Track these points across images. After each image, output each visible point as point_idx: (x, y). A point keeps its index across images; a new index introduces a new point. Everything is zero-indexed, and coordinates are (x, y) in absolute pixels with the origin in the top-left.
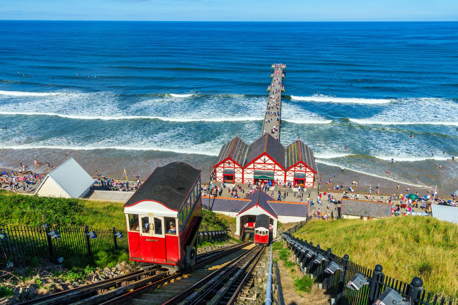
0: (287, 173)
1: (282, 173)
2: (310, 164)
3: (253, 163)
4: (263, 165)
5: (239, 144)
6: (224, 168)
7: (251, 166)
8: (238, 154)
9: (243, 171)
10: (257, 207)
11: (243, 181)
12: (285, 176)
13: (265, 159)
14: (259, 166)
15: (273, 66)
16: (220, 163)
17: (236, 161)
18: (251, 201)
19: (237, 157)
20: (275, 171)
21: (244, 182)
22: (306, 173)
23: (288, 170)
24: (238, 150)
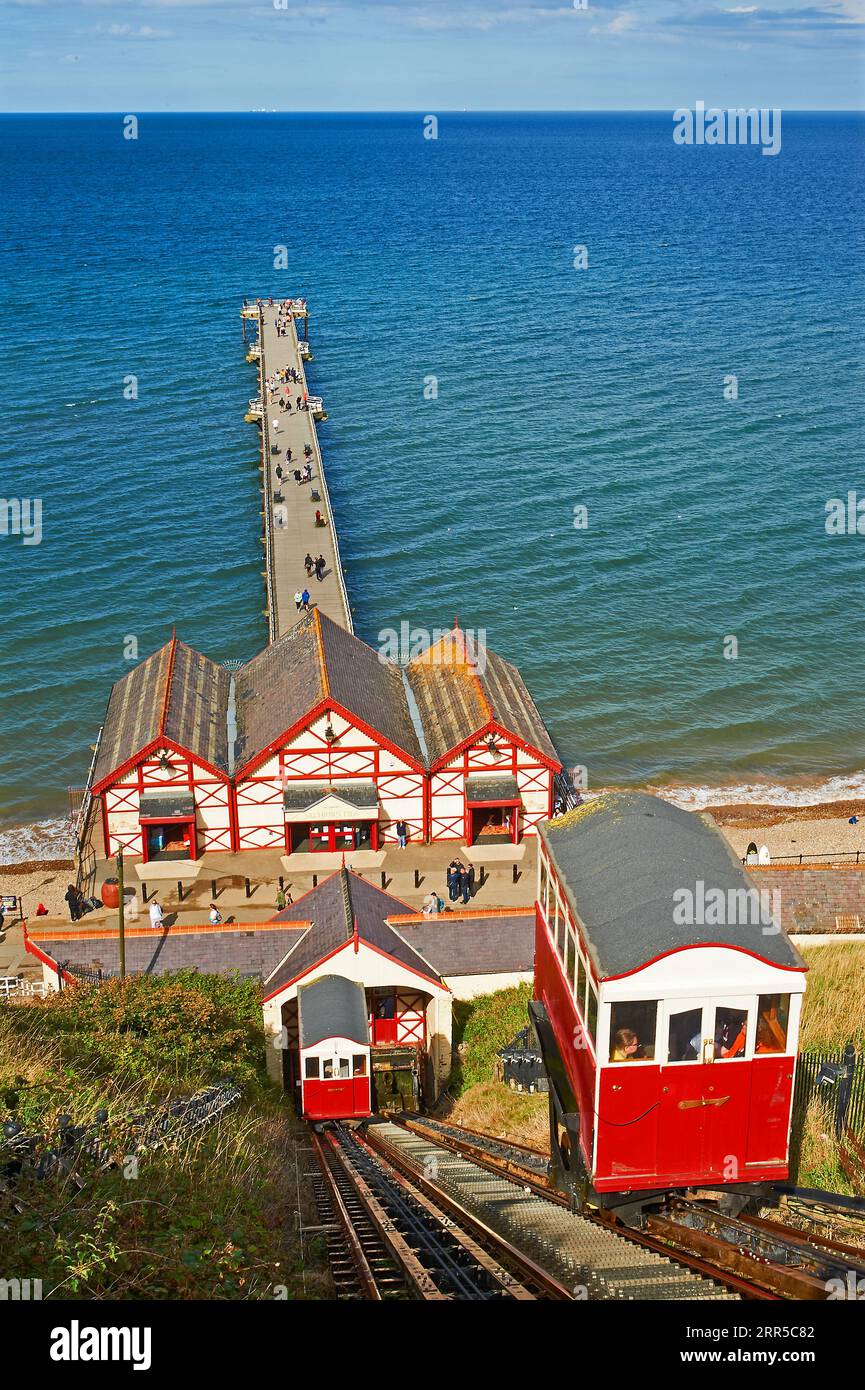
0: (436, 783)
1: (411, 784)
2: (527, 734)
3: (276, 753)
4: (325, 757)
5: (191, 670)
6: (142, 792)
7: (271, 768)
8: (198, 720)
9: (233, 795)
10: (356, 950)
11: (236, 840)
12: (428, 797)
13: (329, 732)
14: (307, 765)
15: (251, 311)
16: (123, 771)
17: (195, 750)
19: (197, 732)
20: (381, 780)
21: (243, 845)
22: (515, 773)
23: (440, 770)
24: (192, 699)
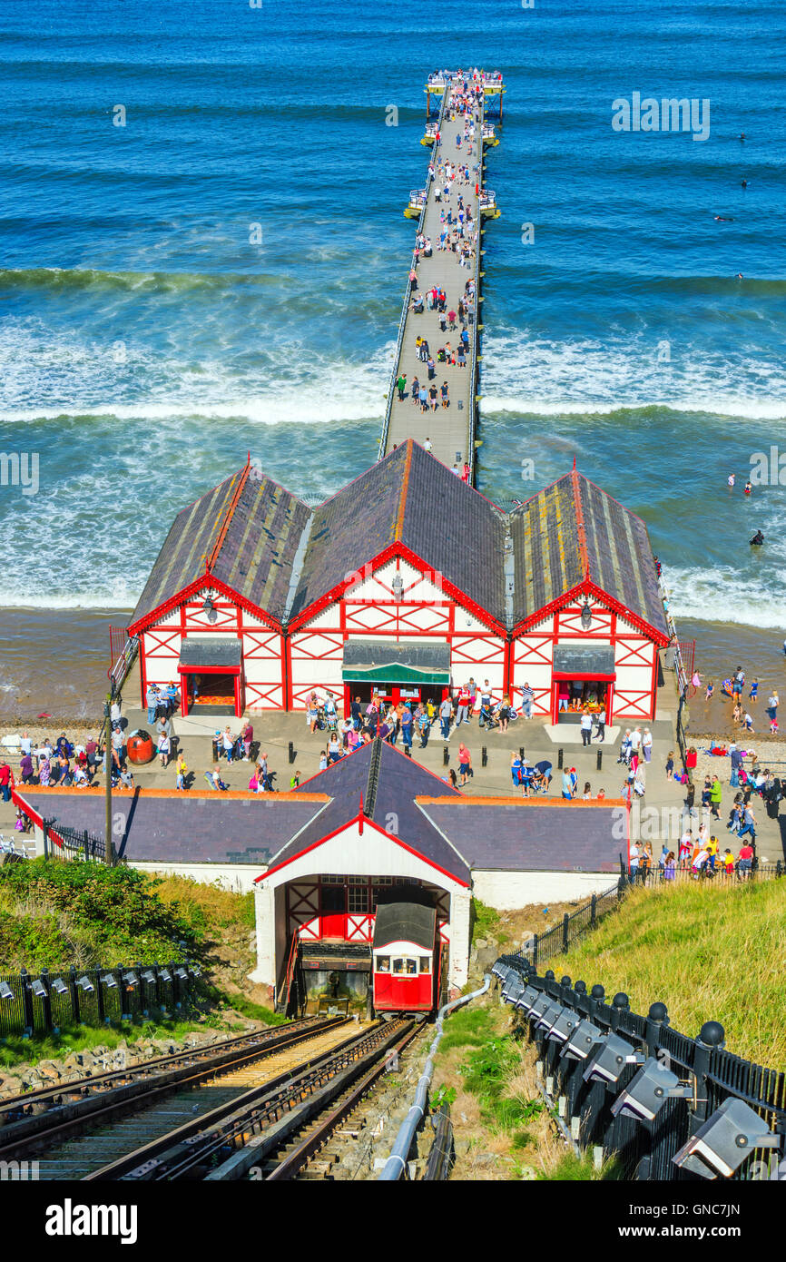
0: (519, 649)
1: (490, 648)
2: (632, 595)
3: (336, 600)
4: (392, 610)
5: (262, 502)
6: (184, 636)
7: (330, 618)
8: (257, 559)
9: (286, 647)
10: (361, 831)
11: (288, 697)
12: (509, 664)
14: (371, 618)
16: (165, 609)
17: (246, 592)
18: (329, 800)
19: (252, 573)
20: (456, 641)
21: (296, 704)
22: (613, 643)
23: (523, 634)
24: (255, 535)
